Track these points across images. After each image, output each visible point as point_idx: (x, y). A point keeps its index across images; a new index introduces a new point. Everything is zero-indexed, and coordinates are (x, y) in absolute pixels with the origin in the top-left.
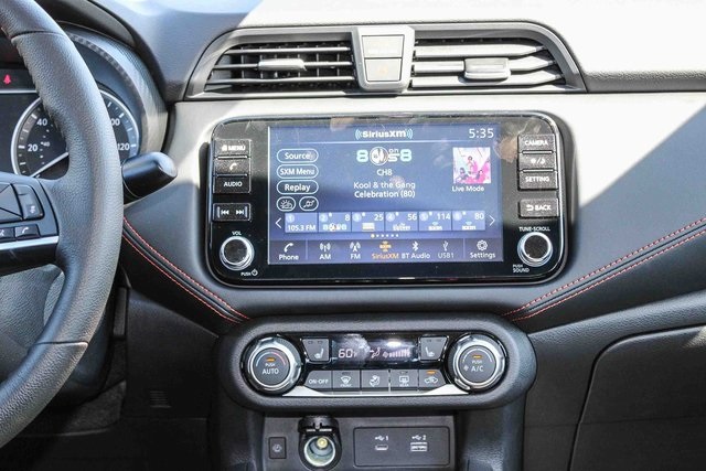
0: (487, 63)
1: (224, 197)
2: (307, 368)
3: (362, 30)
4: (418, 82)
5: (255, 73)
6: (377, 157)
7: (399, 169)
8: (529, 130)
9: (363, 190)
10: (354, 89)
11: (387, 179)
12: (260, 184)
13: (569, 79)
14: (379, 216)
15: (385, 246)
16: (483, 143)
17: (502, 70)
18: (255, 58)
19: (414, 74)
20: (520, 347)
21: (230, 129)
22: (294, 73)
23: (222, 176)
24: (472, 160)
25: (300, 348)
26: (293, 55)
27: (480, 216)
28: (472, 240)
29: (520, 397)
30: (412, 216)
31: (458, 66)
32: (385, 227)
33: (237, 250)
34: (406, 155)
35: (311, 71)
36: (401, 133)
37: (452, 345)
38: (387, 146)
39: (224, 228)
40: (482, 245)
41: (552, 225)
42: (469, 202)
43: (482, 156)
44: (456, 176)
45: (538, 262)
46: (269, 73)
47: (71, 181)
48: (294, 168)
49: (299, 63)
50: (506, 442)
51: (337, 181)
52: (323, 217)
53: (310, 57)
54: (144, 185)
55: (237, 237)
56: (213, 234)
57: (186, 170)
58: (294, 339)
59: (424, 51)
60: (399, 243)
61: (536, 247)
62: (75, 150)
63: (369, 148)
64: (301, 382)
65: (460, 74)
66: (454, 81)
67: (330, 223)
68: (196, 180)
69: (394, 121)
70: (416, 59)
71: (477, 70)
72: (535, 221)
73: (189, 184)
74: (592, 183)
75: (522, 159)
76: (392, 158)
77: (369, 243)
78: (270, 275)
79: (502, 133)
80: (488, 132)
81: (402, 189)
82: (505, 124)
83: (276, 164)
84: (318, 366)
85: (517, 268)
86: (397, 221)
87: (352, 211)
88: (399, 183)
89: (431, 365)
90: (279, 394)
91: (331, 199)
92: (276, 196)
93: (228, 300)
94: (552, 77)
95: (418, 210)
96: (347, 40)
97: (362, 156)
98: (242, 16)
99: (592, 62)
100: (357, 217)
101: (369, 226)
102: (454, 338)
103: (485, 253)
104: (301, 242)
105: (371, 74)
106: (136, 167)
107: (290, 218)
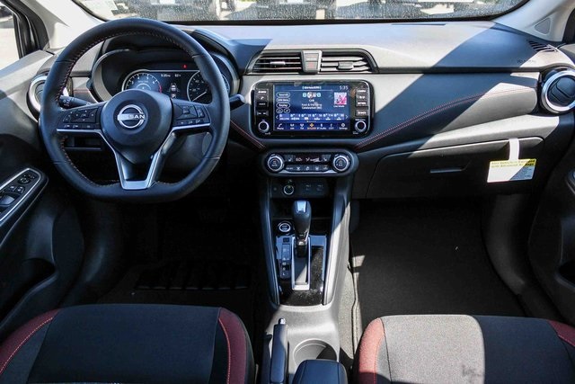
0: (346, 63)
1: (259, 108)
2: (286, 164)
3: (305, 52)
4: (323, 70)
5: (268, 66)
6: (309, 95)
7: (317, 99)
8: (359, 87)
9: (305, 107)
10: (302, 72)
11: (312, 103)
12: (271, 104)
13: (374, 69)
14: (310, 115)
15: (312, 125)
16: (344, 91)
17: (351, 66)
18: (269, 61)
19: (321, 67)
20: (354, 157)
21: (261, 86)
22: (281, 66)
23: (259, 102)
24: (340, 97)
25: (284, 158)
26: (281, 60)
27: (342, 115)
28: (339, 123)
29: (354, 174)
30: (321, 115)
31: (336, 64)
32: (311, 119)
33: (264, 126)
34: (319, 95)
35: (287, 66)
36: (318, 87)
37: (332, 158)
38: (313, 92)
39: (260, 118)
40: (343, 125)
41: (366, 118)
42: (339, 110)
43: (344, 95)
44: (335, 102)
45: (361, 131)
46: (273, 66)
47: (214, 104)
48: (283, 99)
49: (284, 63)
50: (348, 189)
51: (296, 103)
52: (292, 115)
53: (286, 61)
54: (236, 104)
55: (263, 122)
56: (256, 120)
57: (248, 99)
58: (282, 155)
59: (325, 59)
60: (317, 124)
61: (361, 126)
62: (214, 95)
63: (307, 92)
64: (284, 168)
65: (337, 67)
66: (335, 69)
67: (294, 118)
68: (250, 102)
69: (315, 83)
70: (322, 61)
71: (343, 66)
72: (361, 117)
73: (248, 104)
74: (380, 104)
75: (357, 96)
76: (314, 96)
77: (307, 124)
78: (275, 134)
79: (350, 88)
80: (346, 87)
81: (318, 106)
82: (351, 85)
83: (276, 98)
84: (290, 163)
85: (354, 133)
86: (316, 117)
87: (301, 113)
88: (317, 104)
89: (324, 163)
90: (277, 172)
91: (295, 109)
92: (276, 108)
93: (260, 142)
94: (367, 68)
95: (323, 113)
96: (299, 55)
97: (304, 95)
98: (264, 46)
99: (381, 63)
100: (303, 115)
101: (306, 118)
102: (333, 155)
103: (343, 127)
104: (286, 124)
105: (308, 67)
106: (233, 99)
107: (281, 115)
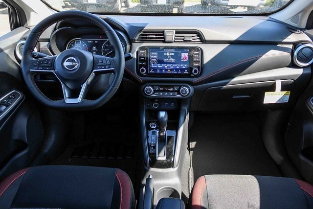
0: (188, 37)
1: (141, 61)
2: (155, 91)
3: (166, 31)
5: (146, 38)
6: (168, 54)
7: (172, 56)
8: (195, 50)
9: (165, 60)
10: (164, 42)
11: (170, 58)
12: (147, 58)
13: (203, 41)
14: (168, 65)
15: (169, 70)
16: (187, 52)
17: (191, 39)
18: (146, 35)
19: (175, 39)
20: (192, 88)
21: (142, 48)
22: (153, 38)
23: (140, 57)
24: (184, 55)
25: (153, 88)
27: (186, 65)
28: (184, 70)
29: (191, 97)
30: (174, 65)
31: (183, 38)
32: (169, 67)
33: (143, 70)
34: (173, 54)
35: (156, 38)
36: (173, 50)
37: (180, 88)
38: (170, 52)
39: (141, 66)
40: (186, 71)
41: (198, 67)
42: (184, 63)
43: (187, 55)
44: (182, 58)
45: (196, 74)
46: (149, 38)
47: (116, 58)
48: (154, 56)
49: (154, 36)
50: (188, 105)
51: (160, 58)
52: (158, 65)
53: (156, 35)
54: (128, 58)
55: (143, 68)
56: (139, 67)
57: (134, 56)
58: (153, 86)
59: (177, 35)
60: (172, 70)
61: (195, 71)
62: (117, 53)
63: (167, 52)
64: (153, 94)
65: (183, 39)
67: (160, 66)
68: (136, 57)
69: (172, 48)
70: (175, 36)
71: (187, 39)
72: (195, 67)
73: (134, 58)
74: (206, 60)
75: (194, 55)
76: (171, 54)
77: (166, 70)
78: (149, 75)
79: (190, 50)
80: (188, 50)
81: (173, 60)
82: (191, 49)
83: (150, 55)
84: (157, 91)
85: (192, 75)
86: (171, 66)
87: (163, 64)
88: (172, 59)
89: (176, 91)
90: (149, 96)
91: (160, 62)
92: (150, 61)
93: (141, 79)
94: (200, 40)
95: (175, 64)
96: (163, 32)
97: (165, 54)
98: (144, 27)
99: (207, 38)
101: (166, 67)
102: (180, 87)
103: (186, 72)
104: (155, 69)
105: (167, 39)
106: (127, 55)
107: (152, 65)
